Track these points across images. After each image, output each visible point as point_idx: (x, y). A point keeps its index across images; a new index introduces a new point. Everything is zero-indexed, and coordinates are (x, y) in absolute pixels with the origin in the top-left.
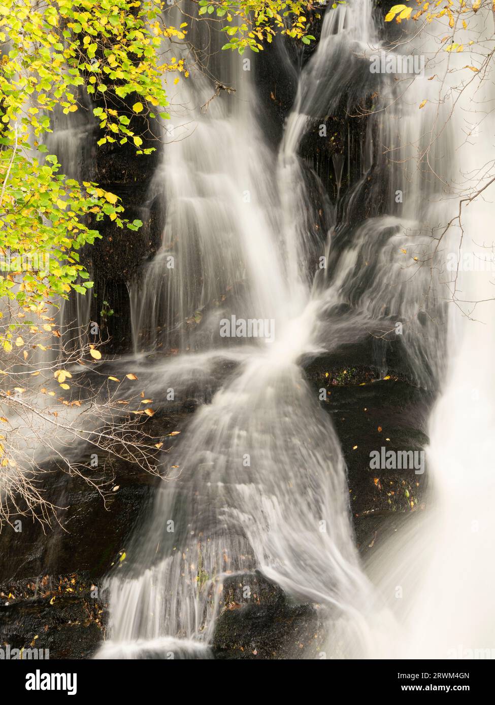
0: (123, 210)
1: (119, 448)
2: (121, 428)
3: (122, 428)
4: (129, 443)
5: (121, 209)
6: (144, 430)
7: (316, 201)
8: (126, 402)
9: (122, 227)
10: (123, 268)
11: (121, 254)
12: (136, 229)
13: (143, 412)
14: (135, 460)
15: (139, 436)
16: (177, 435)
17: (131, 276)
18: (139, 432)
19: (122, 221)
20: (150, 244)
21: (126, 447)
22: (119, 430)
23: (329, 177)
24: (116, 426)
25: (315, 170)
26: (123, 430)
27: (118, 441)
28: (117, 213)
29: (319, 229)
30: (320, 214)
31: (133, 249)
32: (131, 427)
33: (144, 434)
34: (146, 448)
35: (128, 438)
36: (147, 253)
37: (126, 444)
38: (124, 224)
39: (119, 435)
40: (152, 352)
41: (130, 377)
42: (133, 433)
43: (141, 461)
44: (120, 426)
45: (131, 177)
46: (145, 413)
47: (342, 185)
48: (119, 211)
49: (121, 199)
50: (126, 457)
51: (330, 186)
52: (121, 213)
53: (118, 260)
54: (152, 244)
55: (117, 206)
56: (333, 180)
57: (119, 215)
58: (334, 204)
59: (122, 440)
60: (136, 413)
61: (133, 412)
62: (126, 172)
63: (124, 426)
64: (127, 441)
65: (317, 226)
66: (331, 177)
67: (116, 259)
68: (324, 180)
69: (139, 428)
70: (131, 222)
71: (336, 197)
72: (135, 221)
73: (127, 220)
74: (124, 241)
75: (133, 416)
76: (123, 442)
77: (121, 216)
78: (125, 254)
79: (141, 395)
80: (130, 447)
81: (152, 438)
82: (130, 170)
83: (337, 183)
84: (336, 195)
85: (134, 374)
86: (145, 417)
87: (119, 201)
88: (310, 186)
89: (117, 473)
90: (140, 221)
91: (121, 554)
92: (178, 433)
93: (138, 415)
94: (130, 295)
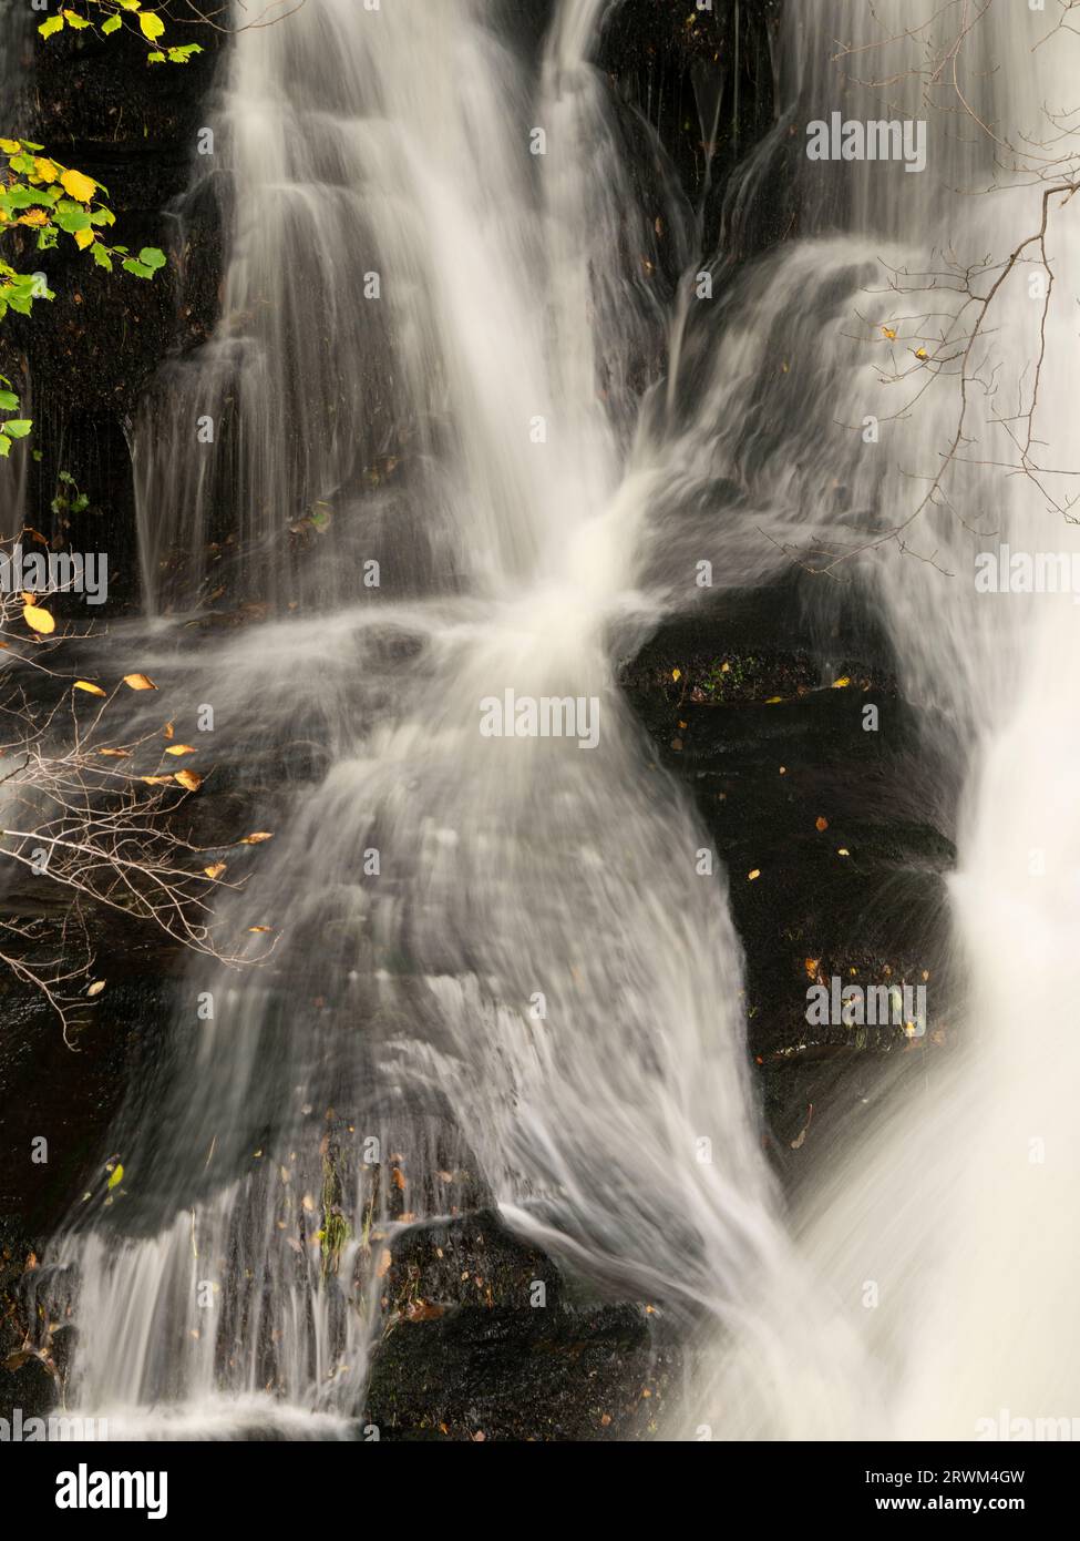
0: (112, 220)
1: (104, 878)
2: (111, 823)
3: (114, 822)
4: (132, 865)
5: (106, 217)
6: (174, 829)
7: (646, 195)
8: (124, 753)
9: (110, 269)
10: (112, 381)
11: (109, 341)
12: (149, 275)
13: (169, 778)
14: (148, 911)
15: (159, 847)
16: (261, 843)
17: (136, 402)
18: (159, 834)
19: (110, 252)
20: (189, 313)
21: (122, 875)
22: (105, 829)
23: (683, 126)
24: (95, 817)
25: (644, 106)
26: (116, 829)
27: (101, 860)
28: (94, 227)
29: (654, 271)
30: (658, 229)
31: (140, 326)
32: (138, 821)
33: (174, 840)
34: (177, 878)
35: (129, 852)
36: (179, 337)
37: (123, 867)
38: (115, 259)
39: (105, 841)
40: (195, 613)
41: (135, 682)
42: (144, 837)
43: (164, 915)
44: (108, 816)
45: (133, 125)
46: (175, 782)
47: (719, 149)
48: (101, 223)
49: (105, 189)
50: (123, 903)
51: (684, 152)
52: (105, 229)
53: (98, 356)
54: (193, 313)
55: (95, 208)
56: (694, 135)
57: (100, 234)
58: (695, 203)
59: (114, 855)
60: (151, 780)
61: (143, 778)
62: (118, 112)
63: (118, 818)
64: (127, 860)
65: (649, 265)
66: (687, 126)
67: (95, 353)
68: (667, 135)
69: (159, 823)
70: (134, 253)
71: (701, 183)
72: (145, 251)
73: (122, 249)
74: (116, 304)
75: (143, 791)
76: (116, 861)
77: (107, 235)
78: (119, 339)
79: (167, 732)
80: (133, 875)
81: (197, 850)
82: (131, 106)
83: (703, 144)
84: (702, 176)
85: (144, 674)
86: (176, 792)
87: (99, 195)
88: (630, 151)
89: (97, 946)
90: (159, 251)
91: (110, 1168)
92: (268, 835)
93: (157, 786)
94: (134, 454)
